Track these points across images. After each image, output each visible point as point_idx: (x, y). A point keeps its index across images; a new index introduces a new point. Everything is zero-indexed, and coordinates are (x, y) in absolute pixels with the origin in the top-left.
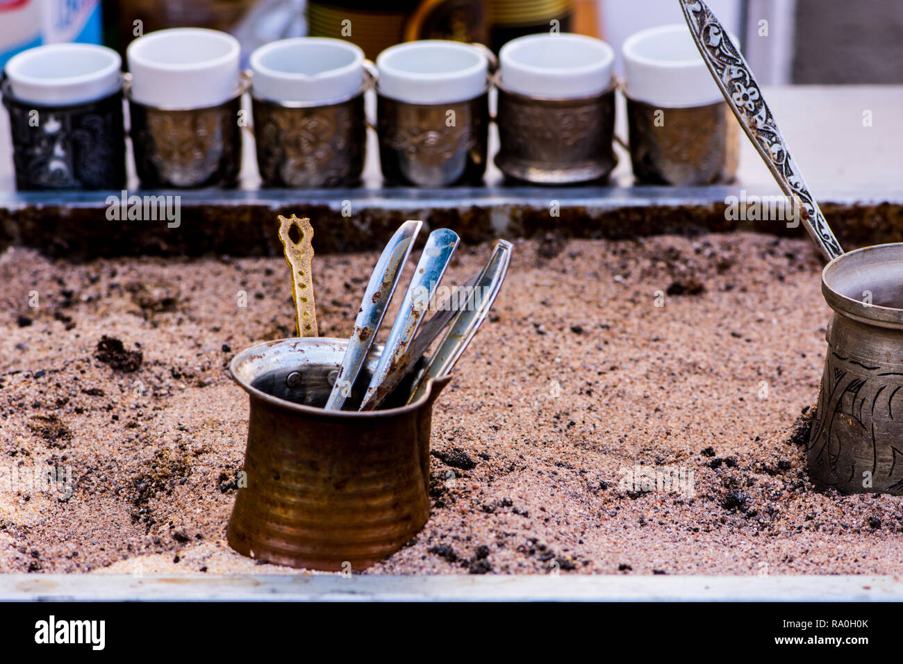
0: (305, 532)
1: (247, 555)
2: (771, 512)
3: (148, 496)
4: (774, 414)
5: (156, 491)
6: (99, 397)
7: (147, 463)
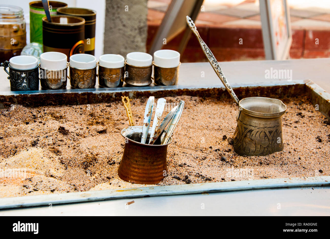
0: (144, 175)
1: (128, 182)
2: (232, 161)
3: (87, 167)
4: (214, 137)
5: (90, 165)
6: (63, 142)
7: (85, 158)
